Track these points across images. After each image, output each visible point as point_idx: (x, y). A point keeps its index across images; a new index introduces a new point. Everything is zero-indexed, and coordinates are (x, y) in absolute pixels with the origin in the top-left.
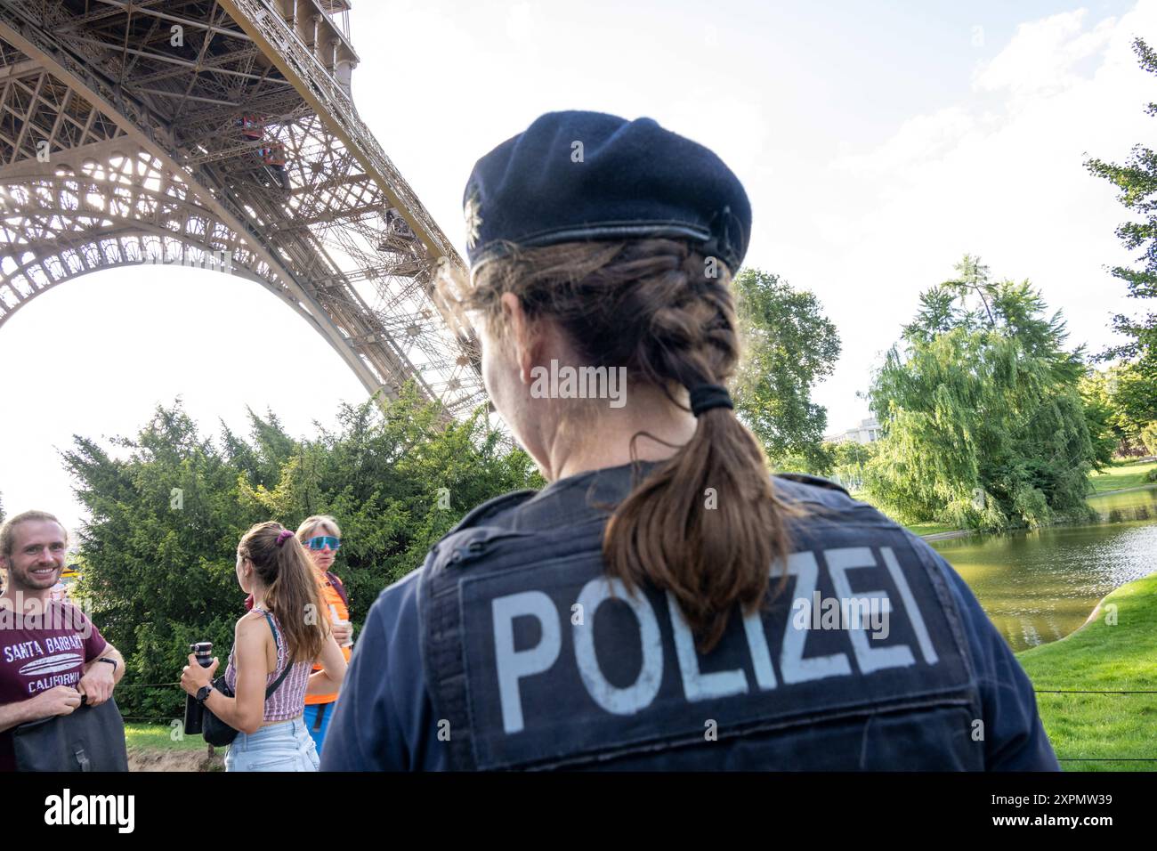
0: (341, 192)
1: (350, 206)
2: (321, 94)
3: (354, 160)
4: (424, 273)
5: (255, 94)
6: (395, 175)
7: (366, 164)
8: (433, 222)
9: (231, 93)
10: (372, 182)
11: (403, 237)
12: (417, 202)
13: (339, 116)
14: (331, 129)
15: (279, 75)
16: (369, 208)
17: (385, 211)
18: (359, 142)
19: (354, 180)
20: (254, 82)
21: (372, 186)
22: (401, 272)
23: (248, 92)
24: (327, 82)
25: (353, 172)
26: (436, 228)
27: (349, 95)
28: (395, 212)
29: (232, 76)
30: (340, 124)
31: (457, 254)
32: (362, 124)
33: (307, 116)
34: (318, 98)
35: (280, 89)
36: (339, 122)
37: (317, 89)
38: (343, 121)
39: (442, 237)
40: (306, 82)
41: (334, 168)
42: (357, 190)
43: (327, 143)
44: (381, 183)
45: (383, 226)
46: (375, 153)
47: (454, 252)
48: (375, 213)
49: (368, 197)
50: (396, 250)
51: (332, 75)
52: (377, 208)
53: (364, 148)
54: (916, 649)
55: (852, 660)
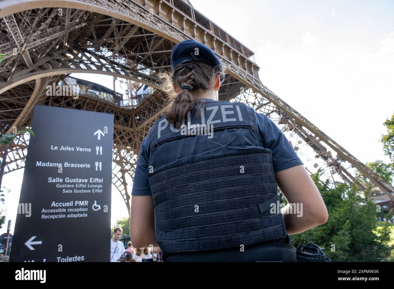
0: (262, 109)
1: (266, 113)
2: (250, 82)
3: (265, 98)
4: (295, 129)
5: (232, 88)
6: (278, 99)
7: (268, 98)
8: (295, 111)
9: (226, 90)
10: (271, 103)
11: (286, 118)
12: (288, 105)
13: (257, 86)
14: (255, 91)
15: (237, 80)
16: (273, 112)
17: (278, 112)
18: (265, 92)
19: (265, 105)
20: (231, 85)
21: (272, 104)
23: (230, 88)
24: (252, 78)
25: (265, 102)
26: (296, 112)
27: (259, 79)
28: (281, 111)
29: (225, 85)
30: (257, 88)
31: (306, 119)
32: (265, 87)
33: (247, 89)
34: (250, 83)
35: (239, 84)
37: (249, 81)
38: (259, 88)
39: (300, 115)
40: (245, 80)
41: (259, 103)
42: (267, 107)
43: (255, 96)
44: (275, 103)
45: (278, 116)
46: (271, 94)
47: (305, 119)
48: (275, 113)
49: (271, 109)
50: (284, 123)
51: (253, 75)
52: (275, 111)
53: (266, 93)
54: (238, 119)
55: (222, 120)
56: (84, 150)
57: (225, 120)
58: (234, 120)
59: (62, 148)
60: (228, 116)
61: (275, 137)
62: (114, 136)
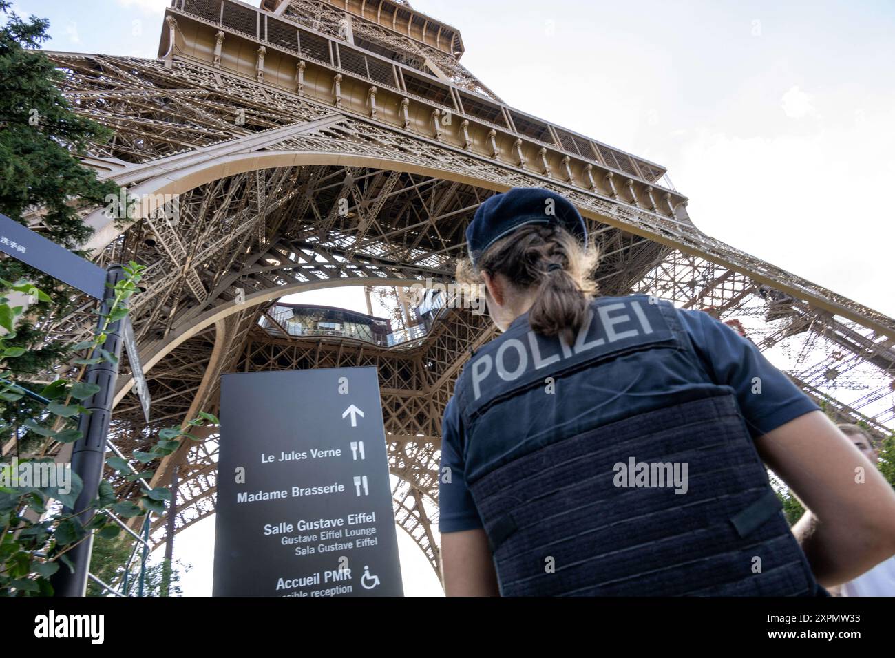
0: (717, 292)
1: (728, 299)
2: (672, 235)
3: (716, 266)
4: (815, 324)
5: (631, 258)
6: (752, 260)
7: (726, 264)
8: (803, 280)
9: (617, 266)
10: (736, 274)
11: (782, 303)
12: (781, 271)
13: (690, 241)
14: (688, 253)
15: (639, 238)
16: (744, 293)
17: (758, 291)
18: (713, 252)
19: (722, 280)
20: (626, 251)
21: (739, 276)
22: (794, 331)
23: (626, 259)
24: (673, 226)
25: (718, 274)
26: (807, 284)
27: (691, 224)
28: (766, 287)
29: (613, 255)
30: (692, 246)
31: (839, 296)
32: (710, 238)
33: (669, 253)
34: (670, 238)
35: (645, 246)
36: (693, 245)
37: (666, 233)
38: (695, 244)
39: (817, 288)
40: (659, 233)
41: (704, 278)
42: (728, 285)
43: (692, 264)
44: (744, 272)
45: (762, 302)
46: (728, 253)
47: (835, 294)
48: (750, 295)
49: (739, 287)
50: (781, 316)
51: (674, 218)
52: (750, 291)
53: (718, 253)
54: (641, 330)
55: (606, 339)
56: (328, 453)
57: (613, 337)
58: (633, 333)
59: (284, 457)
60: (619, 328)
61: (736, 357)
62: (384, 416)
